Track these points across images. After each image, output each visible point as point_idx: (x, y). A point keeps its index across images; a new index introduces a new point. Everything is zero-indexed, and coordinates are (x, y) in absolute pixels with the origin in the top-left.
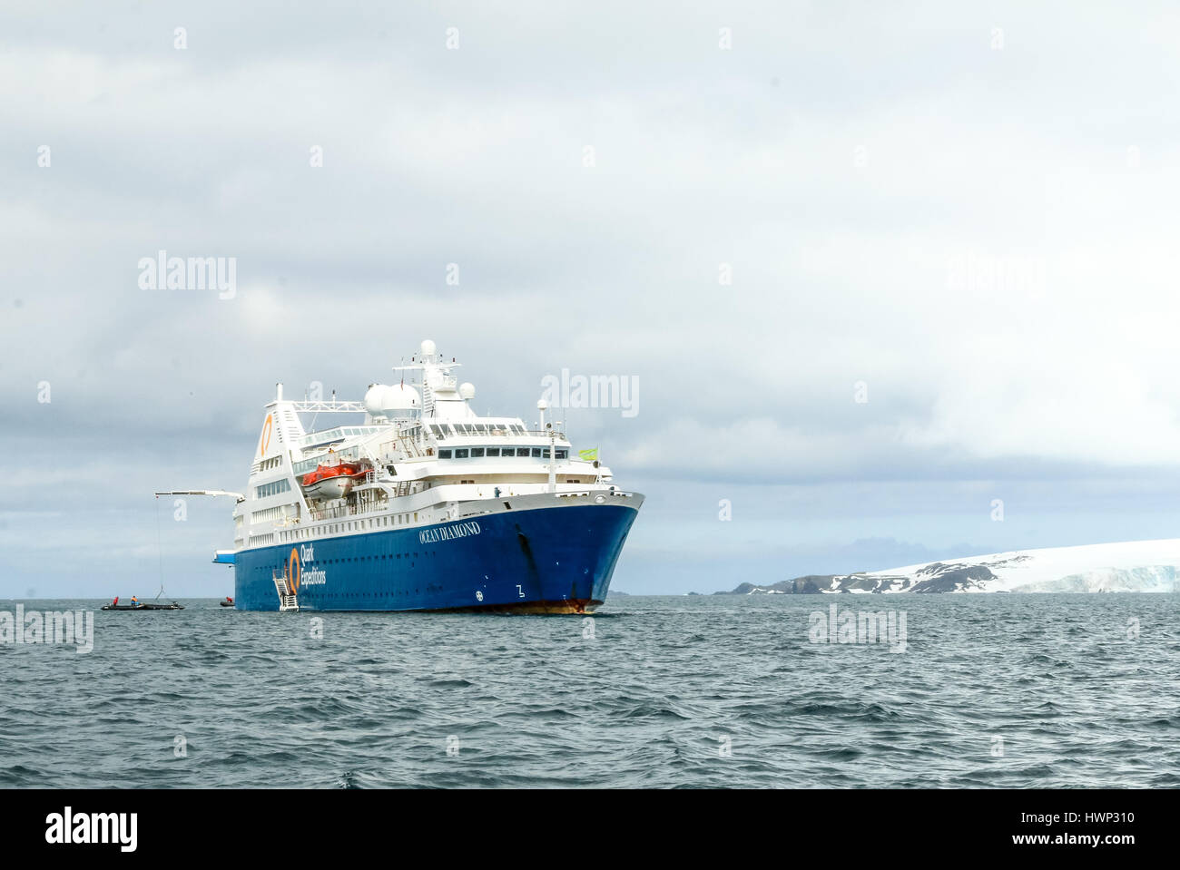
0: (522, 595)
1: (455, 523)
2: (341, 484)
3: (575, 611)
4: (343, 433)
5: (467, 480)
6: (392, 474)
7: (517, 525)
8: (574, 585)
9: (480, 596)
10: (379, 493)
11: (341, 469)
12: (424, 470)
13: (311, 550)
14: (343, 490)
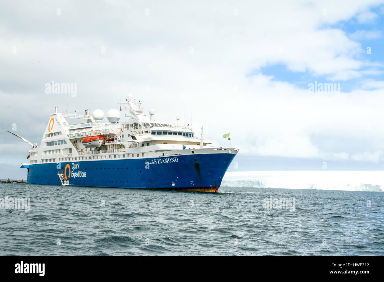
0: (192, 185)
1: (166, 158)
2: (100, 142)
3: (215, 191)
4: (90, 125)
5: (165, 142)
6: (134, 139)
7: (195, 159)
8: (215, 182)
9: (173, 184)
10: (121, 146)
11: (100, 136)
12: (150, 138)
13: (78, 165)
14: (101, 144)
